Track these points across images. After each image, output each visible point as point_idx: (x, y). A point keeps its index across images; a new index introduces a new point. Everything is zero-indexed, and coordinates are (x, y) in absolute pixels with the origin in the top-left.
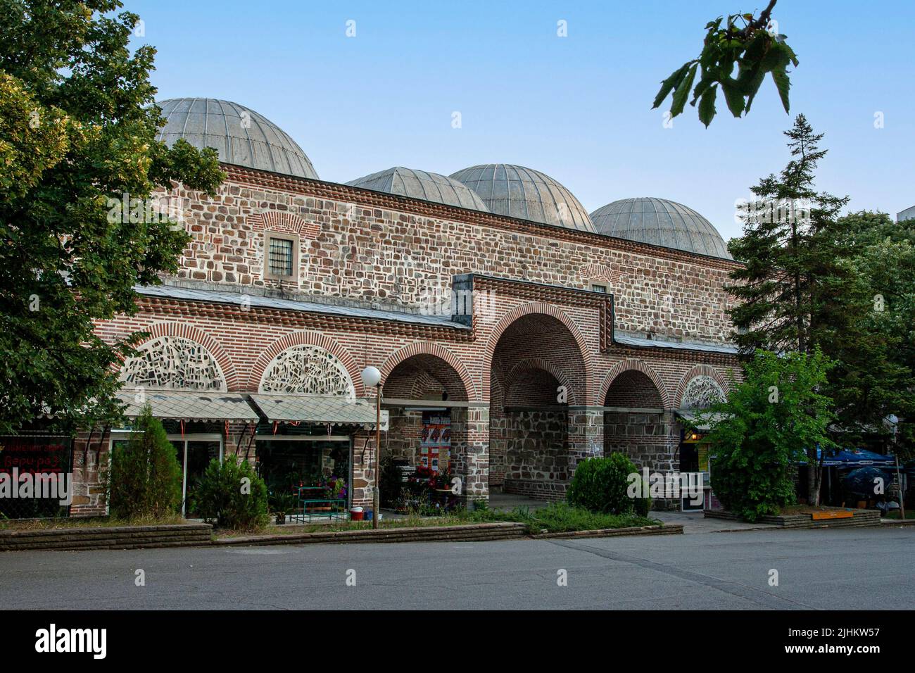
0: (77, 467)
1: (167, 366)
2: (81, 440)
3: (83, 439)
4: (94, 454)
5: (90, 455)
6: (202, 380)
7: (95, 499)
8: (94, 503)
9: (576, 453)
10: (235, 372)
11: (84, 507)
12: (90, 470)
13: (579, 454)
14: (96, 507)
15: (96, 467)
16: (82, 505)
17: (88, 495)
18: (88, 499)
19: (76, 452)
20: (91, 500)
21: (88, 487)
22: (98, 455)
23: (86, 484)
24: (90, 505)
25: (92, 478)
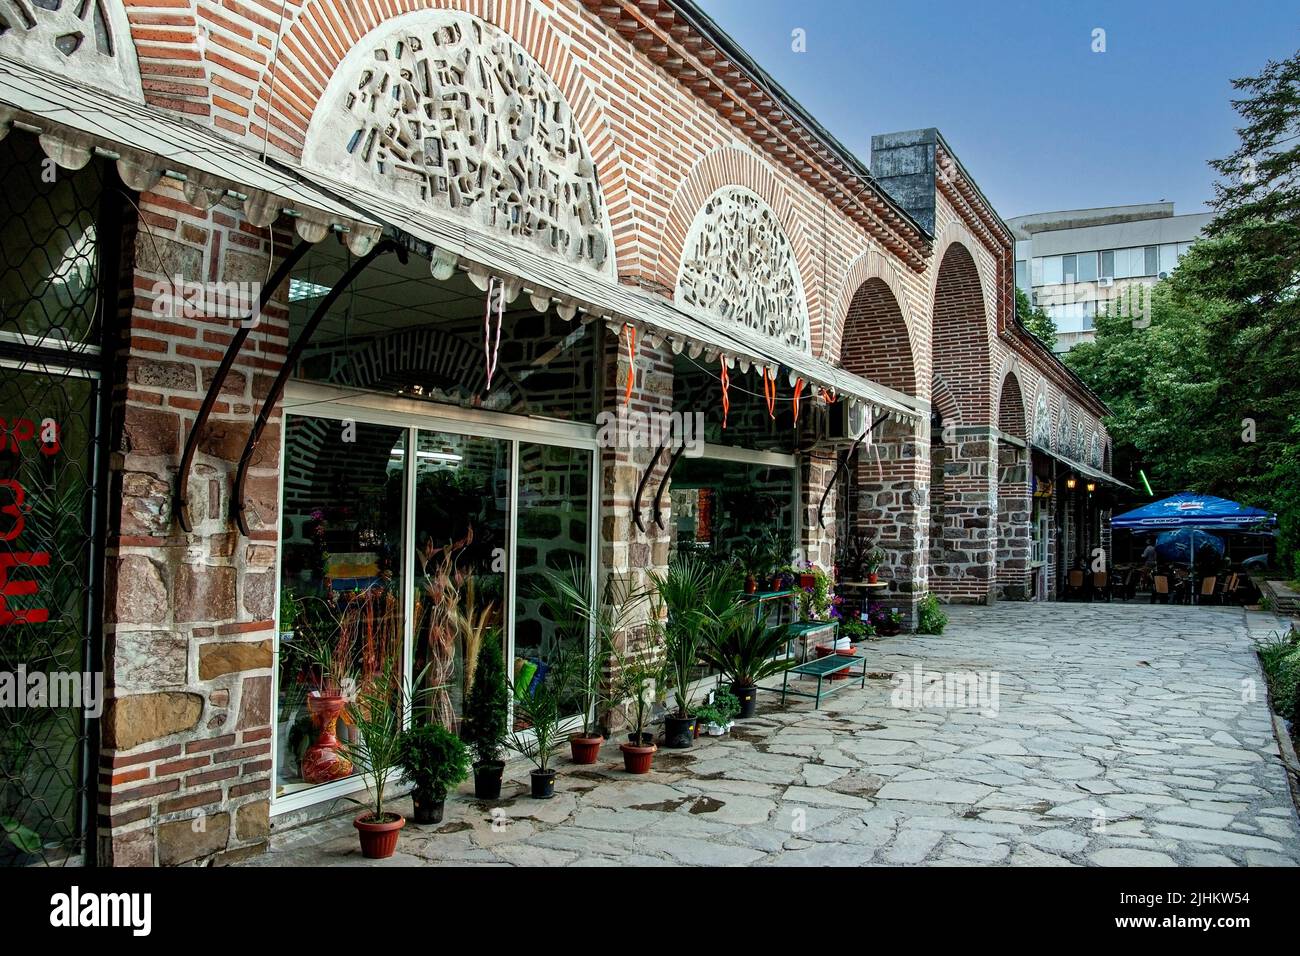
0: (137, 541)
1: (478, 131)
2: (160, 400)
3: (167, 393)
4: (220, 474)
5: (204, 483)
6: (565, 221)
7: (224, 700)
8: (220, 720)
9: (965, 510)
10: (635, 220)
11: (174, 750)
12: (201, 557)
13: (972, 510)
14: (230, 738)
15: (226, 544)
16: (167, 742)
17: (197, 685)
18: (193, 708)
19: (133, 463)
20: (209, 707)
21: (196, 643)
22: (236, 484)
23: (181, 634)
24: (204, 733)
25: (210, 601)
